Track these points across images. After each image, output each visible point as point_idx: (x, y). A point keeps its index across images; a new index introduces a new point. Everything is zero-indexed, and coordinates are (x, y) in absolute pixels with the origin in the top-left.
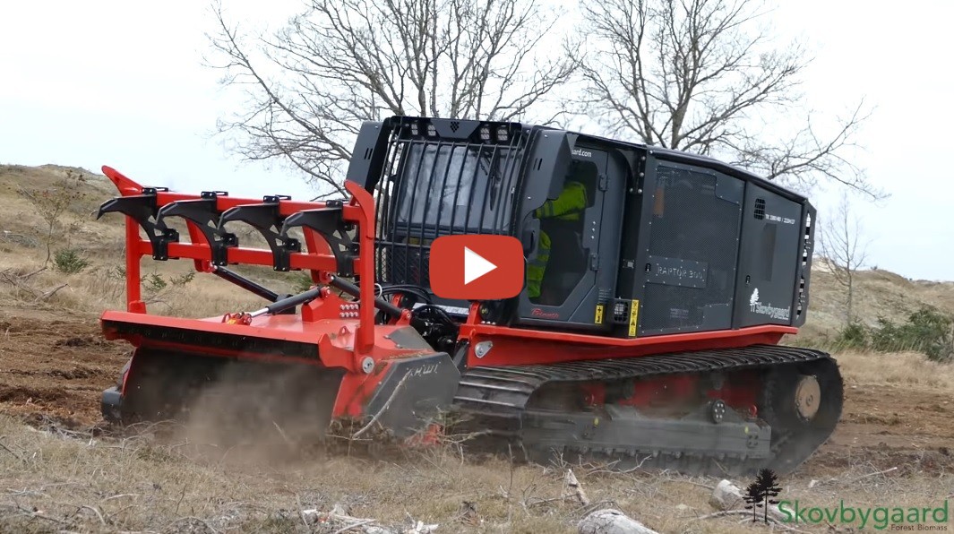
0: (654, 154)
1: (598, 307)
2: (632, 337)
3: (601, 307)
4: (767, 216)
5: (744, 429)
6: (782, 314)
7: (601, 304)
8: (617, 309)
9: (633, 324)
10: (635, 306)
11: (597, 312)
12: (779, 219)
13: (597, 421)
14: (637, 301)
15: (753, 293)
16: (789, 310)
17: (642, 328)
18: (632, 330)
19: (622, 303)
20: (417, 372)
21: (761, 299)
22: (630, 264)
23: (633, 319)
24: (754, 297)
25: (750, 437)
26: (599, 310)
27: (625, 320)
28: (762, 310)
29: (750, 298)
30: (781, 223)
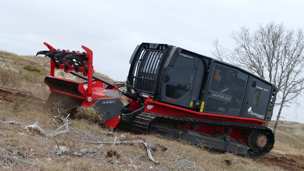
0: (214, 61)
1: (191, 102)
2: (201, 112)
3: (193, 102)
4: (257, 87)
5: (237, 145)
6: (261, 117)
7: (192, 101)
8: (197, 103)
9: (202, 108)
10: (203, 103)
11: (191, 103)
12: (262, 89)
13: (181, 133)
14: (204, 102)
15: (249, 108)
16: (264, 116)
17: (205, 110)
18: (201, 110)
19: (199, 102)
20: (107, 102)
21: (252, 110)
22: (203, 91)
23: (202, 107)
24: (250, 109)
25: (239, 148)
26: (192, 103)
27: (199, 107)
28: (252, 113)
29: (248, 109)
30: (263, 90)
